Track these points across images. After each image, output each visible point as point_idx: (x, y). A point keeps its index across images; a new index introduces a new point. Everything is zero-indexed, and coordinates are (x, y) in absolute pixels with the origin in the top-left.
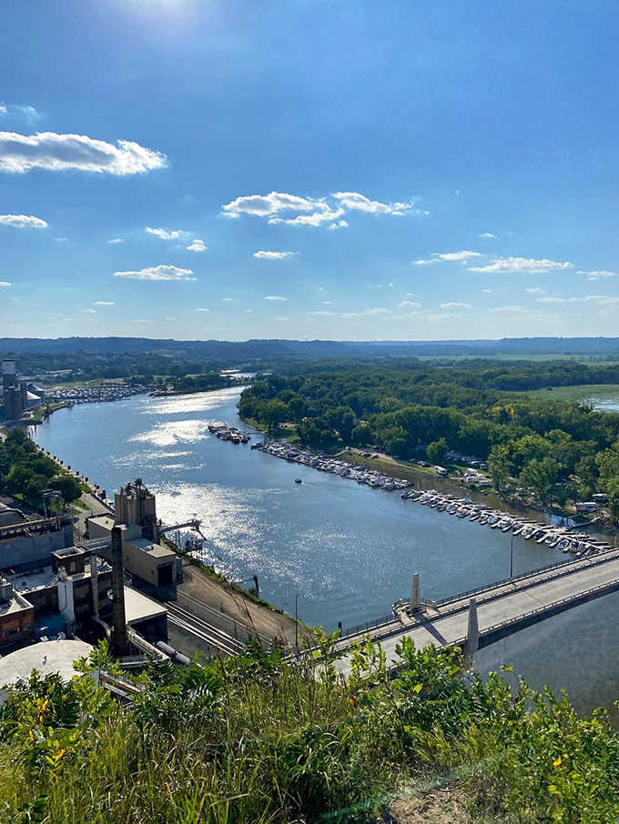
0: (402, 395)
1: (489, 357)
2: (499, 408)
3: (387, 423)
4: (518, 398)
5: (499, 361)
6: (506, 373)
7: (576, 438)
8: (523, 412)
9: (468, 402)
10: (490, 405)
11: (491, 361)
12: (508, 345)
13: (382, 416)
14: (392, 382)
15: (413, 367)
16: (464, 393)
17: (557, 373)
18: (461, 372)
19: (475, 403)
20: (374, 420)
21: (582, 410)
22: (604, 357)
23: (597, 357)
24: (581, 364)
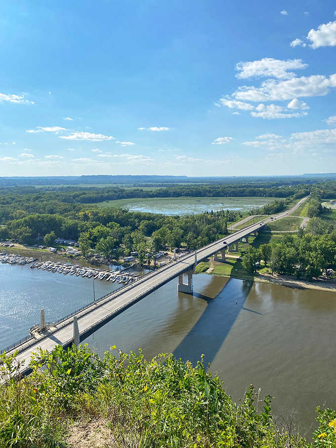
0: (27, 208)
1: (75, 186)
2: (82, 213)
3: (18, 225)
4: (92, 207)
5: (81, 188)
6: (85, 194)
7: (122, 225)
8: (95, 214)
9: (66, 210)
10: (78, 211)
11: (77, 188)
12: (85, 179)
13: (14, 222)
14: (20, 201)
15: (33, 192)
16: (63, 206)
17: (111, 193)
18: (60, 194)
19: (69, 211)
20: (10, 224)
21: (124, 212)
22: (132, 185)
23: (129, 185)
24: (121, 188)
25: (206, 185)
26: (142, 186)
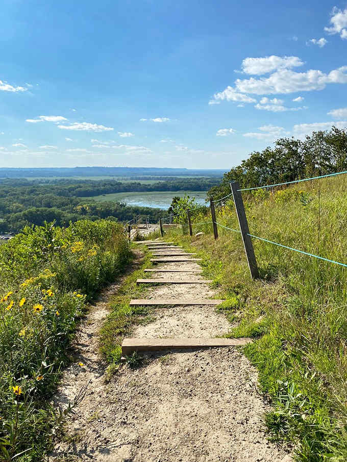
0: (23, 201)
1: (69, 178)
2: (80, 207)
3: (17, 219)
4: (90, 201)
5: (75, 181)
6: (80, 187)
8: (93, 208)
9: (63, 204)
10: (76, 205)
11: (71, 180)
12: (79, 171)
13: (13, 215)
14: (15, 194)
15: (25, 185)
16: (60, 199)
17: (108, 187)
18: (56, 187)
19: (67, 205)
20: (9, 217)
21: (122, 206)
22: (129, 178)
23: (126, 177)
24: (118, 181)
25: (207, 179)
26: (139, 179)
